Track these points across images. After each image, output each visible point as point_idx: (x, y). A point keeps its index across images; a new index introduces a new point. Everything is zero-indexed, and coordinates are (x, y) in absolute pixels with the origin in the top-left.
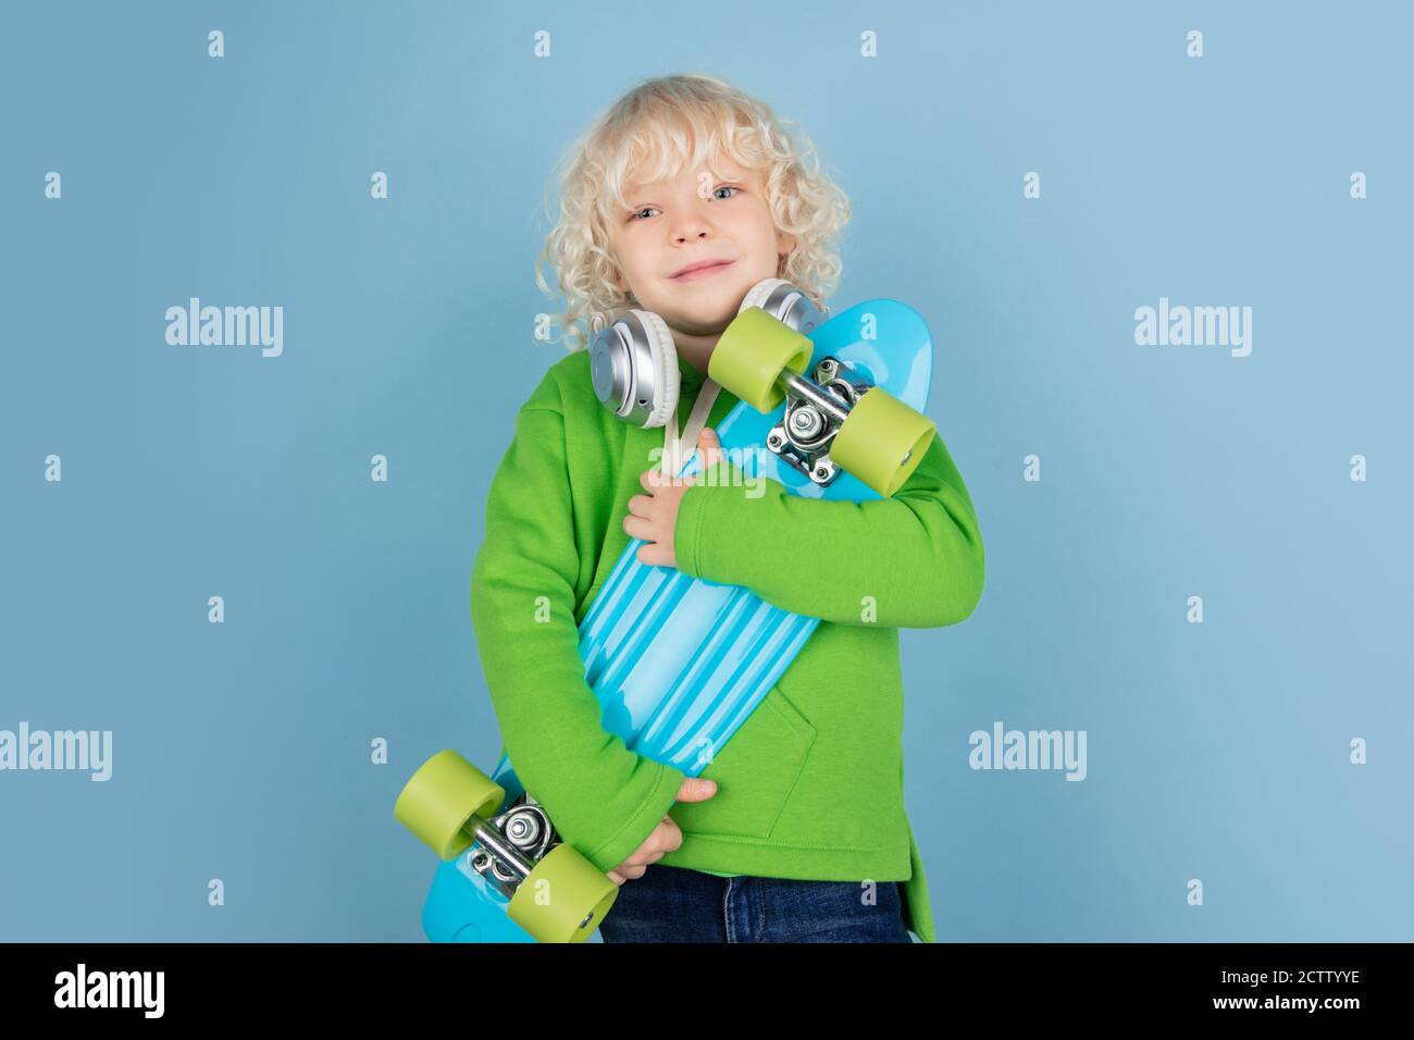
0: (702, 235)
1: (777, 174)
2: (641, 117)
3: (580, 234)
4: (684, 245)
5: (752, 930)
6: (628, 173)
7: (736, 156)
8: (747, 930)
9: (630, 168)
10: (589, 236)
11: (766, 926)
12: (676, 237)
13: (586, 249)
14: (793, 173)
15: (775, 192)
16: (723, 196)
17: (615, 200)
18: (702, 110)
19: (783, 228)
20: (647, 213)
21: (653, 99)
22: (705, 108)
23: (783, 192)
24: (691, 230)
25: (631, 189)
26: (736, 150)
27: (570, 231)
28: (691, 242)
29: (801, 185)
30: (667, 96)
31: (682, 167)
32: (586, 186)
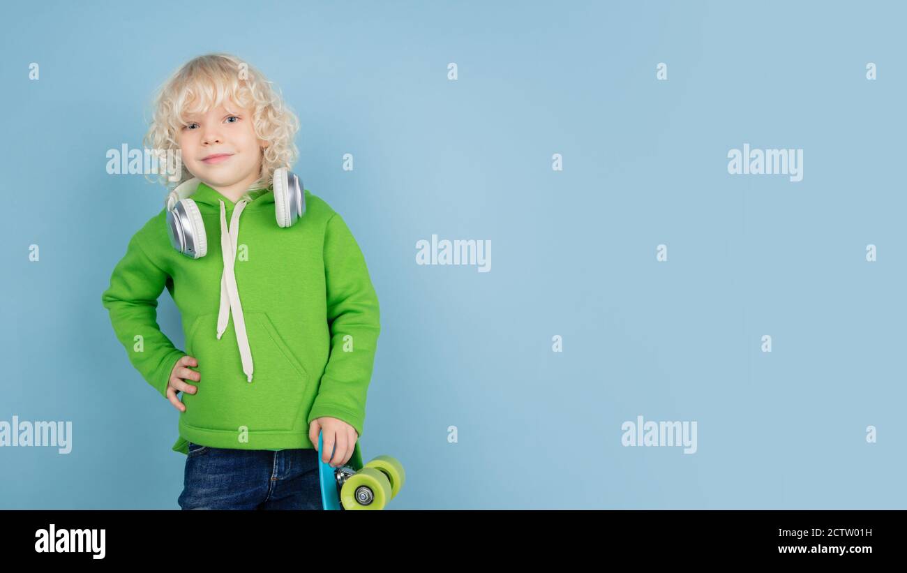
0: (217, 141)
1: (259, 109)
2: (193, 79)
3: (162, 132)
4: (207, 145)
5: (285, 470)
6: (184, 106)
7: (238, 103)
8: (283, 468)
9: (186, 103)
10: (166, 132)
11: (291, 468)
12: (204, 141)
13: (164, 139)
14: (268, 108)
15: (258, 118)
16: (231, 121)
17: (177, 119)
18: (222, 76)
19: (260, 138)
20: (193, 127)
21: (199, 69)
22: (224, 76)
23: (261, 118)
24: (211, 138)
25: (185, 115)
26: (237, 98)
27: (157, 128)
28: (211, 144)
29: (270, 114)
30: (206, 69)
31: (210, 106)
32: (165, 109)
